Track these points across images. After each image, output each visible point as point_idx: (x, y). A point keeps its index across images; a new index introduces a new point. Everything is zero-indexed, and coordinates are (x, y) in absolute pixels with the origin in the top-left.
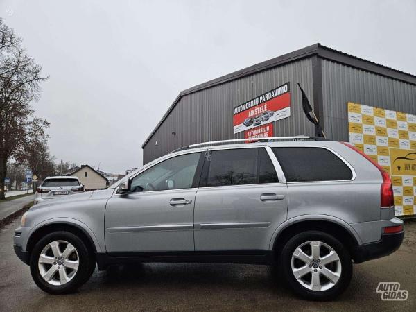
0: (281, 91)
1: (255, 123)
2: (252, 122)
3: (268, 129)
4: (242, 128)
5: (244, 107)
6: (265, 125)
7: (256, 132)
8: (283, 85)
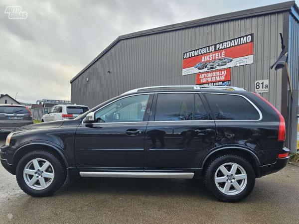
0: (243, 40)
1: (209, 67)
2: (206, 67)
3: (224, 73)
4: (194, 70)
5: (197, 53)
6: (221, 70)
7: (210, 75)
8: (247, 36)
